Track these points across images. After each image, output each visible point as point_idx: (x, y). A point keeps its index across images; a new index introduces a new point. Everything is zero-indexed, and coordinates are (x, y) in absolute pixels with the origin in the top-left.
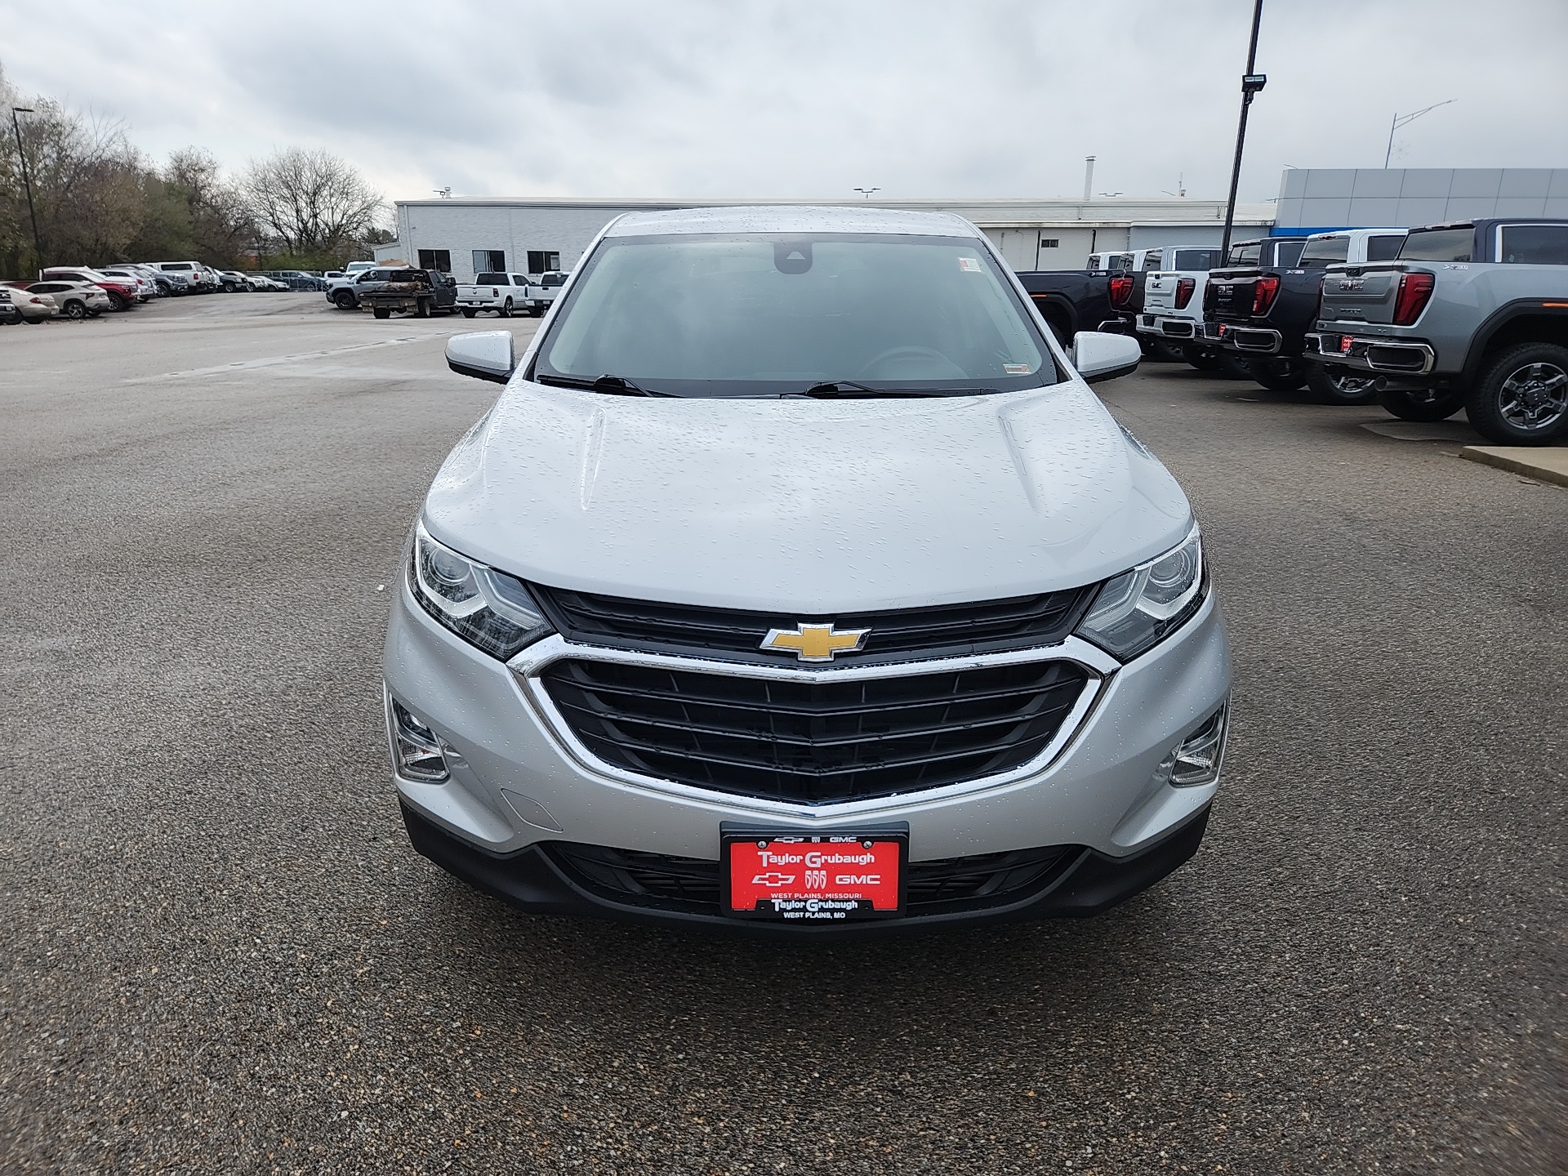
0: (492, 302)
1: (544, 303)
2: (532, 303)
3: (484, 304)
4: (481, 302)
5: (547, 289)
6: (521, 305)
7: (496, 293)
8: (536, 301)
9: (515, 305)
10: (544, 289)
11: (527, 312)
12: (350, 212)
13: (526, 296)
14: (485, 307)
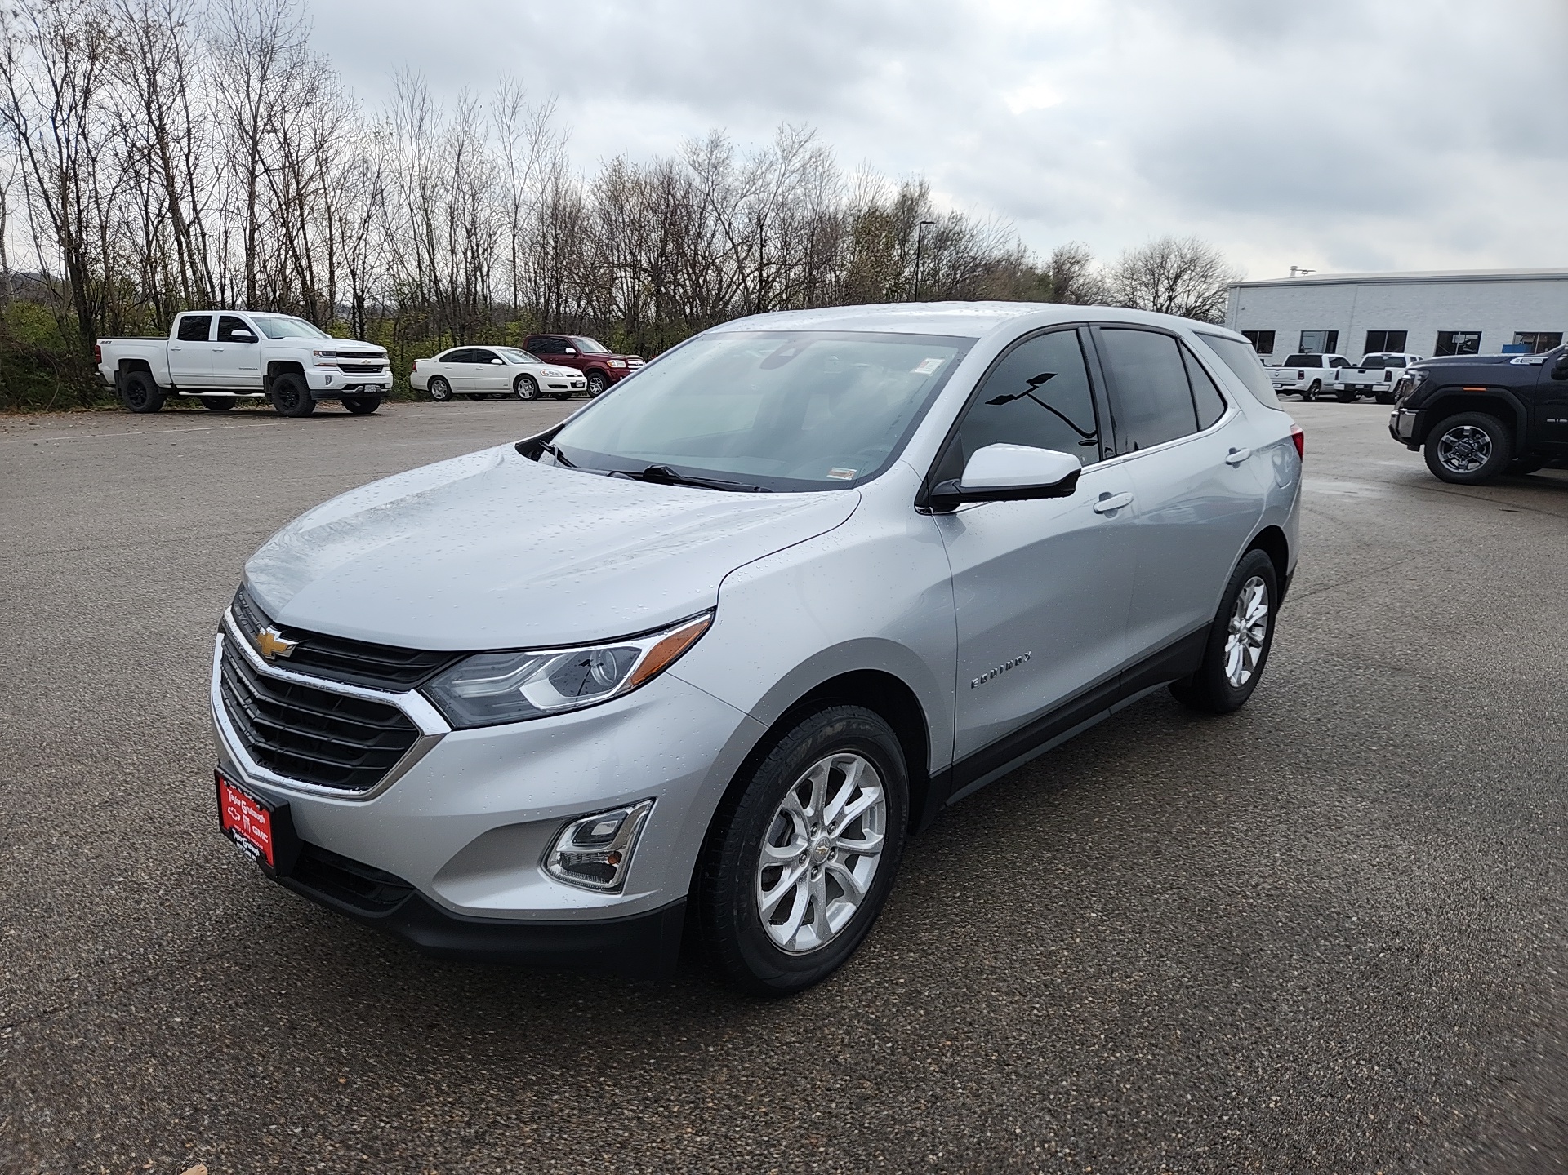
0: (1294, 385)
1: (1357, 387)
2: (1342, 387)
3: (1284, 387)
4: (1282, 385)
5: (1363, 372)
6: (1329, 389)
7: (1301, 376)
8: (1347, 385)
9: (1323, 388)
10: (1360, 372)
11: (1334, 396)
12: (1206, 295)
13: (1337, 378)
14: (1285, 390)
